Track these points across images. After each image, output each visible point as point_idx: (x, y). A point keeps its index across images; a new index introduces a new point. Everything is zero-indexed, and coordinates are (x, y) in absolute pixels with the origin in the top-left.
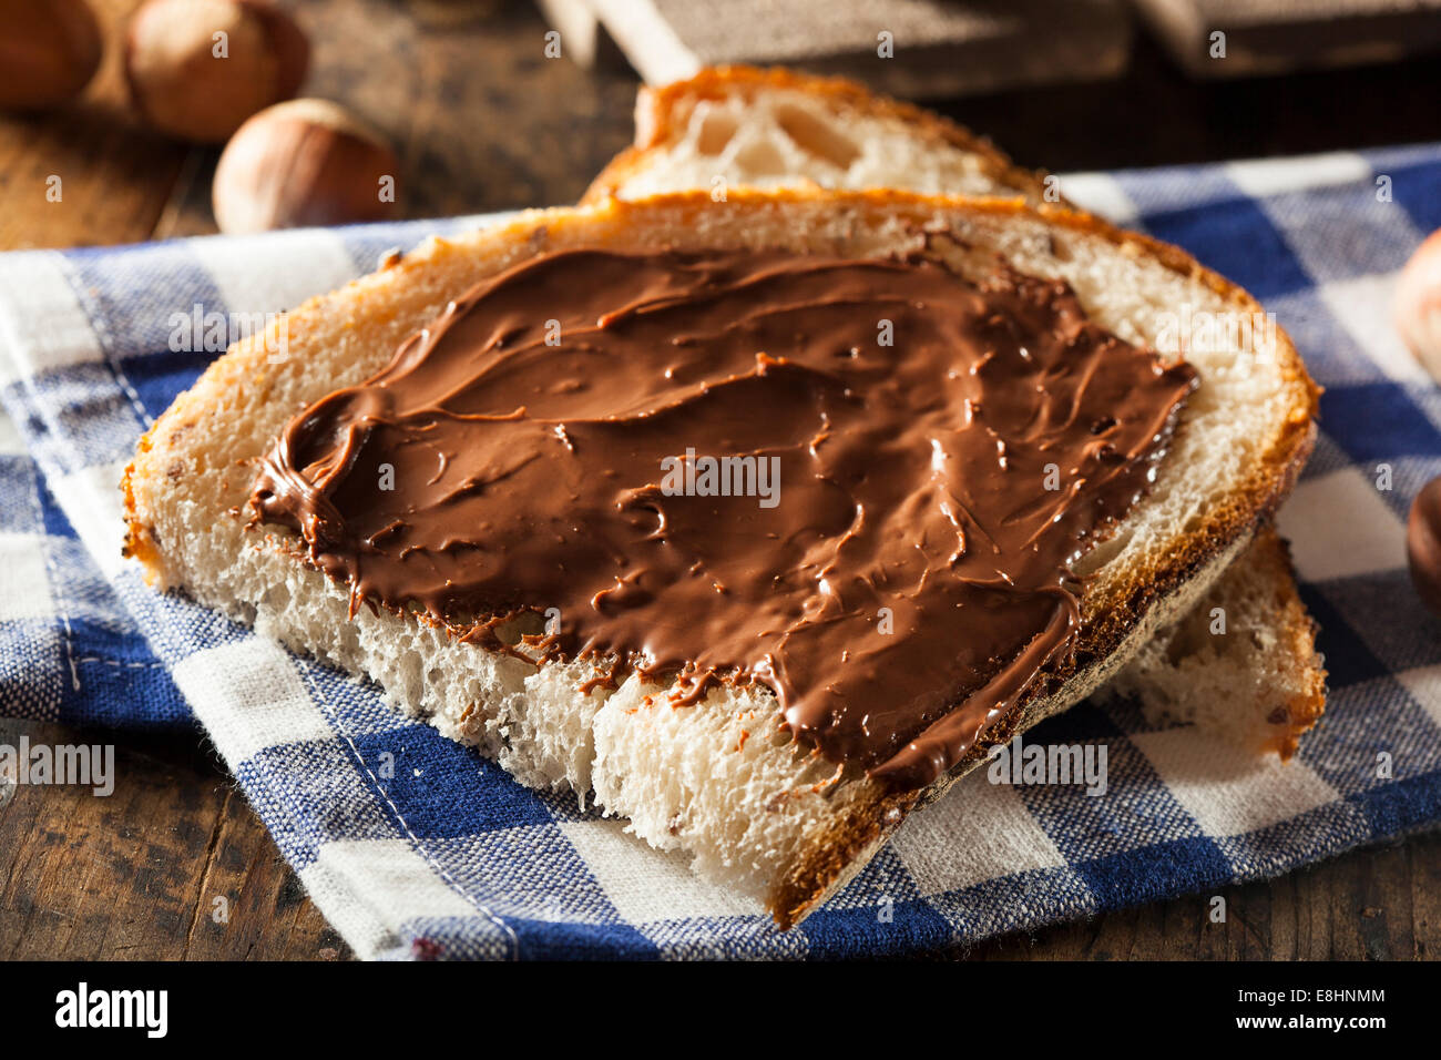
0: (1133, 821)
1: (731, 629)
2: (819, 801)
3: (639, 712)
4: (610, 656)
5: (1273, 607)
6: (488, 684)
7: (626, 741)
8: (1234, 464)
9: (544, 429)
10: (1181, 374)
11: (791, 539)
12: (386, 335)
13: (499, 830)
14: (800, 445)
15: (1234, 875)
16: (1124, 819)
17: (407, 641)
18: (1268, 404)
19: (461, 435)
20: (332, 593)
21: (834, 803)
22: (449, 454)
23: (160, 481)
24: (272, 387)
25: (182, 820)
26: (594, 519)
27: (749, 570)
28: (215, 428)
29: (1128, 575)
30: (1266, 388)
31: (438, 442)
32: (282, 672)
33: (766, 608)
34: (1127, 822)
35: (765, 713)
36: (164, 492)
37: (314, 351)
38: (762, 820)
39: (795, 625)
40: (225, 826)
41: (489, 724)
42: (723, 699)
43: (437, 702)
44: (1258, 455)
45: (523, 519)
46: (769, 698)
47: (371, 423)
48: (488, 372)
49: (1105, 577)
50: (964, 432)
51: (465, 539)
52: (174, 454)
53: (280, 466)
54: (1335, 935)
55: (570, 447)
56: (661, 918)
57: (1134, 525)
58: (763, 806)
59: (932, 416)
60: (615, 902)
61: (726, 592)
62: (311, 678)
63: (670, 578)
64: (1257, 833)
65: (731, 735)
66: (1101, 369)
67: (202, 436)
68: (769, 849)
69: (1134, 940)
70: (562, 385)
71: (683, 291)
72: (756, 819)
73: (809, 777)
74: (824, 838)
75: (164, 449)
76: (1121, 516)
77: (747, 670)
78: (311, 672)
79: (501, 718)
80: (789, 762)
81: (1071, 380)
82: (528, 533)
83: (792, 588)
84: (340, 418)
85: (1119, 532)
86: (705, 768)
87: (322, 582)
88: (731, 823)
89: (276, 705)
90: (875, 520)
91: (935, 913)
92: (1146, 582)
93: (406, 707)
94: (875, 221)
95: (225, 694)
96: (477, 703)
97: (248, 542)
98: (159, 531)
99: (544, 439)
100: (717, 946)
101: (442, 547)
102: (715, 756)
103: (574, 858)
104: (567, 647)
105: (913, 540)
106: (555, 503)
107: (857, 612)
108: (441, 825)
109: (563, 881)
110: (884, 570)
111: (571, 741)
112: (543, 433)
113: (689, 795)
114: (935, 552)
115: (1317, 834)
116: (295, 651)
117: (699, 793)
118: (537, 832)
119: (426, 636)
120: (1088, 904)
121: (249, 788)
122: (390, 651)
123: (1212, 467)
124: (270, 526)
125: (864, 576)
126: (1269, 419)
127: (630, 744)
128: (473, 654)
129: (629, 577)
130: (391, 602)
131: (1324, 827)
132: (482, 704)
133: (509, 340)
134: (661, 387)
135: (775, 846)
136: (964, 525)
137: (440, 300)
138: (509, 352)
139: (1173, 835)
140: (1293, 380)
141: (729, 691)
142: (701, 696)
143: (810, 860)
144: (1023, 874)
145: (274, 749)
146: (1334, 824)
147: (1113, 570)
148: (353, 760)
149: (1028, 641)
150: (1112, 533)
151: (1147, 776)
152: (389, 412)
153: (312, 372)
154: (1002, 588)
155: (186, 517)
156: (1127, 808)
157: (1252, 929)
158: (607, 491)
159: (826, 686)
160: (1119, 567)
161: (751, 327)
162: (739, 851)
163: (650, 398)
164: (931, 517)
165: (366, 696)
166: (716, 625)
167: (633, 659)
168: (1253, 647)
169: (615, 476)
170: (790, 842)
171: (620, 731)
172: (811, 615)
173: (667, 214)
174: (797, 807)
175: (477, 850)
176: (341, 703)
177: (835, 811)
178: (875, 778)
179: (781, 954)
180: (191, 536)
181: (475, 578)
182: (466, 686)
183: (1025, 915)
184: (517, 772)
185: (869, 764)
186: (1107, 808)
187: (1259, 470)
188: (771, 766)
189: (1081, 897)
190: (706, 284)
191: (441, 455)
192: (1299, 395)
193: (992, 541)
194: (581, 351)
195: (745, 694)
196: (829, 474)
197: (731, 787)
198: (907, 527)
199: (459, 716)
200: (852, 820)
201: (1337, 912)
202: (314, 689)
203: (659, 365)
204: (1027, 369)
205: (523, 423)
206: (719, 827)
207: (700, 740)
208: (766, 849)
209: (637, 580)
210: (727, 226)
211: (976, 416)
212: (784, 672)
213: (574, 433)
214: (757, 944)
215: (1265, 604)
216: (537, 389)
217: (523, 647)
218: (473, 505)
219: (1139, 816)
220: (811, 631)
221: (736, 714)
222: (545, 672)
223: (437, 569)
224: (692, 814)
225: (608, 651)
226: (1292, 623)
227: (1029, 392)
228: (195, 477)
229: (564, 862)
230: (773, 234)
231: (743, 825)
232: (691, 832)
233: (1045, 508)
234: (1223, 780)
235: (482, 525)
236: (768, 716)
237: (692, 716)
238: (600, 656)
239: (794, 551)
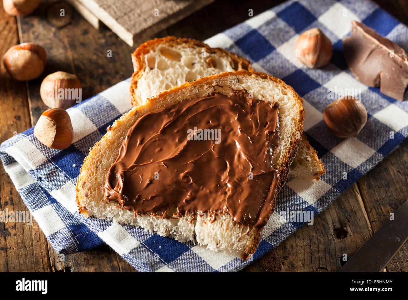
0: (295, 206)
1: (214, 200)
2: (247, 237)
3: (204, 226)
4: (192, 213)
5: (307, 150)
6: (169, 225)
7: (203, 233)
8: (293, 125)
9: (159, 164)
10: (276, 106)
11: (217, 174)
12: (115, 147)
13: (181, 255)
14: (209, 150)
15: (319, 212)
16: (294, 206)
17: (149, 220)
18: (295, 107)
19: (142, 169)
20: (130, 214)
21: (250, 236)
22: (141, 175)
23: (85, 198)
24: (97, 167)
25: (111, 266)
26: (177, 182)
27: (213, 186)
28: (90, 182)
29: (283, 160)
30: (293, 103)
31: (138, 172)
32: (122, 231)
33: (219, 193)
34: (294, 207)
35: (229, 219)
36: (87, 201)
37: (102, 156)
38: (237, 244)
39: (227, 196)
40: (120, 264)
41: (171, 232)
42: (220, 219)
43: (158, 230)
44: (298, 120)
45: (163, 187)
46: (228, 215)
47: (123, 172)
48: (141, 152)
49: (279, 162)
50: (240, 136)
51: (154, 195)
52: (85, 191)
53: (109, 189)
54: (339, 215)
55: (166, 167)
56: (221, 266)
57: (280, 147)
58: (237, 241)
59: (231, 133)
60: (211, 265)
61: (210, 192)
62: (128, 230)
63: (197, 191)
64: (319, 200)
65: (225, 227)
66: (260, 110)
67: (88, 185)
68: (240, 248)
69: (302, 231)
70: (157, 150)
71: (172, 119)
72: (236, 243)
73: (243, 232)
74: (251, 244)
75: (82, 190)
76: (277, 146)
77: (222, 210)
78: (128, 228)
79: (173, 231)
80: (238, 229)
81: (255, 115)
82: (166, 190)
83: (222, 187)
84: (115, 172)
85: (278, 151)
86: (222, 236)
87: (127, 212)
88: (230, 245)
89: (125, 239)
90: (231, 164)
91: (268, 243)
92: (288, 161)
93: (150, 231)
94: (202, 87)
95: (114, 240)
96: (167, 229)
97: (108, 207)
98: (87, 208)
99: (160, 166)
100: (235, 270)
101: (150, 198)
102: (224, 233)
103: (198, 257)
104: (182, 213)
105: (241, 167)
106: (168, 181)
107: (238, 189)
108: (170, 258)
109: (199, 263)
110: (239, 177)
111: (190, 233)
112: (158, 165)
113: (220, 241)
114: (247, 169)
115: (331, 197)
116: (122, 224)
117: (222, 241)
118: (188, 253)
119: (153, 219)
120: (295, 230)
121: (127, 260)
122: (146, 222)
123: (289, 127)
124: (111, 202)
125: (236, 180)
126: (296, 111)
127: (205, 233)
128: (165, 221)
129: (189, 194)
130: (143, 213)
131: (331, 196)
132: (168, 229)
133: (142, 142)
134: (177, 145)
135: (241, 247)
136: (250, 161)
137: (123, 135)
138: (143, 145)
139: (304, 207)
140: (297, 100)
141: (220, 216)
142: (215, 219)
143: (249, 249)
144: (280, 227)
145: (131, 252)
146: (333, 194)
147: (280, 160)
148: (146, 248)
149: (271, 184)
150: (277, 151)
151: (293, 193)
152: (125, 168)
153: (103, 161)
154: (263, 174)
155: (93, 205)
156: (293, 203)
157: (323, 219)
158: (177, 175)
159: (239, 210)
160: (281, 159)
161: (188, 123)
162: (233, 249)
163: (176, 149)
164: (242, 160)
165: (141, 231)
166: (211, 200)
167: (197, 212)
168: (307, 162)
169: (178, 171)
170: (244, 246)
171: (201, 231)
172: (229, 193)
173: (160, 99)
174: (244, 239)
175: (179, 262)
176: (137, 234)
177: (251, 238)
178: (256, 227)
179: (246, 265)
180: (95, 208)
181: (159, 204)
182: (164, 226)
183: (285, 237)
184: (179, 240)
185: (253, 225)
186: (289, 205)
187: (299, 125)
188: (235, 231)
189: (293, 229)
190: (175, 115)
191: (140, 175)
192: (300, 103)
193: (256, 163)
194: (157, 140)
195: (224, 216)
196: (218, 156)
197: (229, 238)
198: (238, 164)
199: (164, 232)
200: (255, 238)
201: (337, 209)
202: (130, 233)
203: (174, 139)
204: (246, 115)
205: (154, 163)
206: (228, 246)
207: (220, 230)
208: (239, 248)
209: (191, 194)
210: (173, 98)
211: (241, 131)
212: (230, 209)
213: (165, 163)
214: (241, 266)
215: (305, 150)
216: (152, 153)
217: (174, 216)
218: (151, 186)
219: (296, 204)
220: (231, 197)
221: (224, 221)
222: (180, 221)
223: (150, 203)
224: (221, 244)
225: (191, 212)
226: (313, 153)
227: (248, 121)
228: (91, 195)
229: (197, 259)
230: (183, 97)
231: (233, 244)
232: (222, 248)
233: (263, 150)
234: (307, 189)
235: (156, 191)
236: (230, 220)
237: (216, 224)
238: (190, 213)
239: (219, 178)
